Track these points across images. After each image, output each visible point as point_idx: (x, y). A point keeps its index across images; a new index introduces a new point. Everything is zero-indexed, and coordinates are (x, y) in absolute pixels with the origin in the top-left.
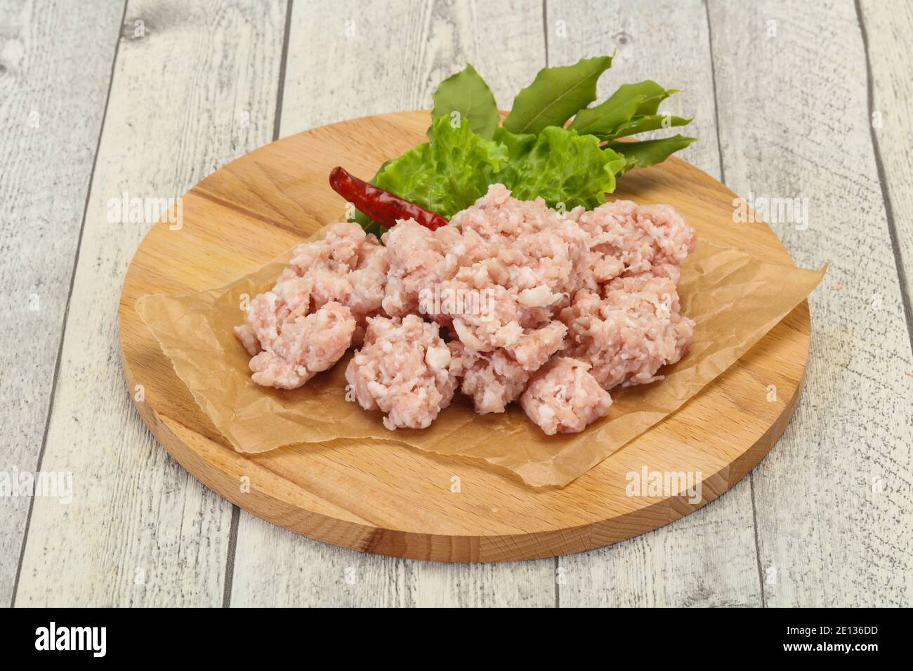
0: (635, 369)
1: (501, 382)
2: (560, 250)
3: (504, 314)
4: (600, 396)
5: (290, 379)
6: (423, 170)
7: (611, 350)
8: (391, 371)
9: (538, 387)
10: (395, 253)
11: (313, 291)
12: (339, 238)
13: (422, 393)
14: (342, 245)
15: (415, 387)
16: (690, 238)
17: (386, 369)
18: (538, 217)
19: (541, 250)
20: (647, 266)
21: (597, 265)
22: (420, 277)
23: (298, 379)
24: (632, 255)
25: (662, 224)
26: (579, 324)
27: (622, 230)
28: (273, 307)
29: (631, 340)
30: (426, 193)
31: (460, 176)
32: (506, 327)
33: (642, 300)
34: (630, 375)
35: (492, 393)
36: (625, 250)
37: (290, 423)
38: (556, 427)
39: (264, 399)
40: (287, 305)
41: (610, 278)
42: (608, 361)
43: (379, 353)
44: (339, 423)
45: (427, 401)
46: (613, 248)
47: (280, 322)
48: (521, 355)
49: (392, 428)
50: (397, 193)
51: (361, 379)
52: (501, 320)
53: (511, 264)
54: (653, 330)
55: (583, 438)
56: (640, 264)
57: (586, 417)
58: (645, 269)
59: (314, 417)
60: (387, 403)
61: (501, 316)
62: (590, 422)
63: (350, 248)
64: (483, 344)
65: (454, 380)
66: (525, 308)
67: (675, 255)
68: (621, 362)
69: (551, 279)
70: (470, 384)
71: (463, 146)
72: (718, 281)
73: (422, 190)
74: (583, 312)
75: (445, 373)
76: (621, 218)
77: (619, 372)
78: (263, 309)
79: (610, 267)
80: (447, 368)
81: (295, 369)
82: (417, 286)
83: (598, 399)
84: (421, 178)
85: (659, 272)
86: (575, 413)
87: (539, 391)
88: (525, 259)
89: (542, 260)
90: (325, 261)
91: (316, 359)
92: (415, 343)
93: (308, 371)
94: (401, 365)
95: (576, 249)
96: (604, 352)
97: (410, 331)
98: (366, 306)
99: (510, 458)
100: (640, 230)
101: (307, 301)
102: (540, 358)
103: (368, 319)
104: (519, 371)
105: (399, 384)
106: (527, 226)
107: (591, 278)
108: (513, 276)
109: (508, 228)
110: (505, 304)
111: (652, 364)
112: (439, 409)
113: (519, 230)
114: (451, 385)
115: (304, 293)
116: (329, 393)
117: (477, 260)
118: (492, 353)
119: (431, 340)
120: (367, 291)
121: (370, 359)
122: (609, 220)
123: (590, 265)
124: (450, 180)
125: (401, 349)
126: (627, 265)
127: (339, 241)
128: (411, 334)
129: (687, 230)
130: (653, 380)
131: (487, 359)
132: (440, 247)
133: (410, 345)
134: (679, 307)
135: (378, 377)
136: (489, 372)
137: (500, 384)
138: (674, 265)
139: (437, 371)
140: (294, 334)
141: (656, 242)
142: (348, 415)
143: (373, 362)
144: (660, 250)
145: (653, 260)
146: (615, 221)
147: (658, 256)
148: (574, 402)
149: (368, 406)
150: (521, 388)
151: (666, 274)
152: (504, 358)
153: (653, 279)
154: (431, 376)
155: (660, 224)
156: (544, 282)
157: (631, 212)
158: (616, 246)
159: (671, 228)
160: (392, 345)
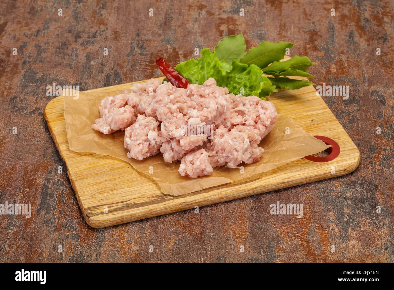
0: (228, 161)
1: (173, 151)
4: (205, 167)
7: (220, 151)
11: (128, 100)
13: (141, 147)
15: (140, 144)
16: (274, 116)
17: (133, 134)
20: (253, 123)
21: (233, 118)
22: (159, 104)
24: (248, 118)
27: (250, 107)
28: (110, 102)
29: (228, 149)
34: (226, 163)
35: (168, 154)
36: (247, 115)
37: (95, 145)
38: (184, 174)
40: (115, 102)
41: (237, 124)
42: (218, 155)
43: (134, 128)
44: (113, 150)
45: (142, 150)
46: (243, 113)
47: (111, 108)
48: (182, 142)
49: (129, 157)
52: (176, 127)
53: (191, 107)
54: (240, 148)
55: (195, 181)
56: (250, 122)
57: (198, 173)
58: (251, 124)
59: (106, 146)
60: (130, 147)
62: (201, 176)
65: (158, 146)
67: (265, 122)
68: (223, 157)
69: (205, 117)
70: (162, 148)
74: (217, 134)
75: (153, 142)
76: (251, 103)
77: (222, 161)
79: (238, 119)
80: (155, 140)
81: (107, 127)
85: (257, 127)
86: (193, 170)
87: (186, 158)
89: (204, 108)
92: (147, 127)
93: (110, 128)
94: (138, 134)
95: (221, 108)
97: (148, 122)
98: (142, 110)
99: (162, 180)
100: (257, 109)
103: (138, 115)
104: (181, 149)
105: (135, 141)
107: (229, 122)
109: (203, 94)
111: (235, 161)
112: (149, 155)
113: (207, 96)
114: (156, 147)
115: (124, 100)
122: (247, 102)
123: (231, 117)
125: (141, 128)
126: (245, 121)
128: (147, 124)
129: (274, 114)
130: (235, 167)
131: (171, 141)
133: (145, 128)
134: (259, 143)
135: (131, 137)
136: (170, 146)
137: (172, 152)
138: (264, 125)
139: (151, 140)
140: (112, 113)
141: (260, 115)
142: (119, 148)
143: (131, 131)
144: (260, 118)
145: (256, 121)
146: (249, 103)
147: (259, 121)
148: (194, 166)
149: (125, 147)
150: (181, 156)
151: (258, 129)
152: (177, 143)
153: (253, 129)
154: (148, 141)
155: (264, 108)
156: (199, 117)
157: (257, 102)
158: (245, 113)
159: (268, 111)
160: (139, 126)
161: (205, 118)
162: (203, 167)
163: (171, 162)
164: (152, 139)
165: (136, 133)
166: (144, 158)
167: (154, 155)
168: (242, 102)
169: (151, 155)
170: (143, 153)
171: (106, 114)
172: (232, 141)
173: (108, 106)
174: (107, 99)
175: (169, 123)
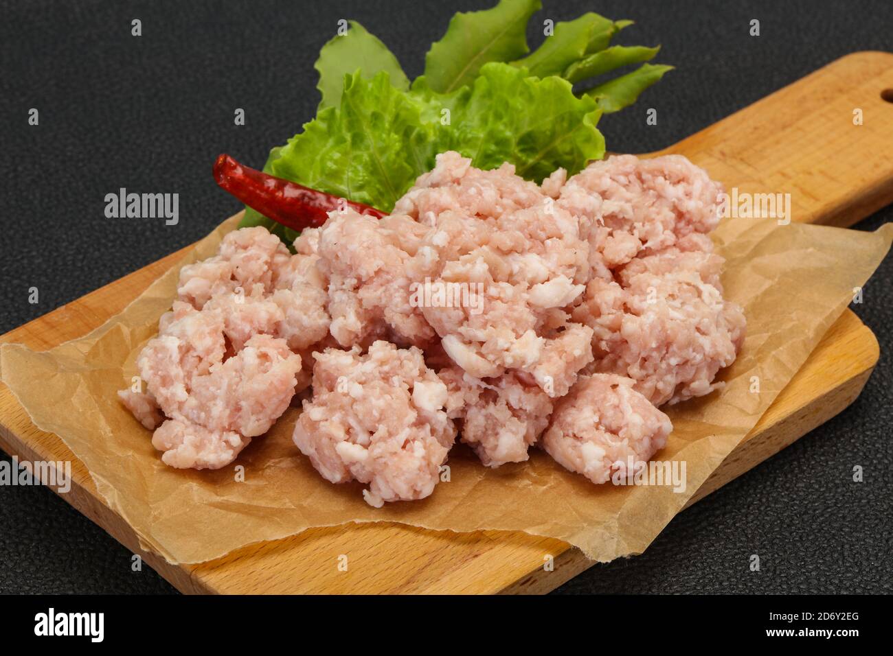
0: (688, 375)
1: (519, 417)
2: (568, 226)
3: (518, 321)
4: (658, 421)
5: (218, 453)
6: (333, 147)
7: (655, 354)
8: (368, 424)
9: (569, 419)
10: (337, 256)
12: (240, 251)
13: (419, 449)
14: (248, 259)
15: (407, 442)
17: (360, 422)
18: (518, 189)
19: (543, 230)
20: (670, 238)
21: (606, 247)
22: (382, 285)
23: (231, 452)
25: (679, 182)
26: (602, 325)
27: (628, 195)
28: (176, 356)
29: (681, 337)
30: (341, 179)
31: (383, 151)
32: (523, 339)
33: (680, 283)
34: (680, 387)
35: (509, 434)
36: (637, 221)
38: (608, 471)
39: (186, 485)
40: (195, 350)
41: (627, 260)
42: (651, 371)
43: (346, 400)
44: (301, 507)
45: (428, 459)
46: (620, 220)
47: (189, 376)
49: (378, 504)
50: (302, 184)
51: (325, 441)
52: (513, 330)
53: (510, 252)
54: (706, 320)
56: (662, 237)
57: (646, 451)
58: (668, 243)
59: (262, 503)
60: (368, 469)
61: (514, 324)
63: (261, 262)
64: (495, 366)
65: (452, 425)
66: (540, 310)
67: (704, 221)
68: (669, 369)
69: (570, 266)
70: (476, 426)
71: (384, 109)
72: (748, 252)
73: (335, 175)
74: (604, 309)
75: (442, 417)
76: (622, 179)
77: (667, 384)
78: (162, 359)
79: (622, 246)
80: (444, 409)
81: (224, 438)
82: (380, 298)
83: (658, 425)
84: (331, 159)
85: (687, 245)
87: (571, 425)
88: (528, 244)
89: (548, 242)
90: (226, 284)
91: (253, 418)
92: (396, 380)
93: (242, 437)
94: (382, 413)
95: (586, 223)
96: (645, 360)
97: (382, 363)
99: (556, 524)
100: (651, 191)
101: (223, 341)
102: (568, 377)
103: (316, 354)
104: (542, 400)
105: (383, 439)
106: (507, 201)
107: (601, 264)
108: (516, 268)
110: (516, 307)
111: (709, 367)
113: (499, 209)
116: (276, 467)
117: (464, 251)
118: (499, 379)
119: (416, 372)
120: (305, 318)
121: (332, 411)
122: (606, 183)
124: (371, 156)
125: (378, 391)
126: (644, 242)
127: (242, 254)
128: (386, 368)
130: (711, 389)
131: (495, 389)
132: (398, 240)
133: (388, 383)
135: (350, 434)
136: (502, 406)
137: (519, 422)
138: (702, 232)
139: (430, 416)
140: (212, 389)
141: (677, 205)
144: (682, 215)
146: (615, 184)
148: (624, 434)
149: (334, 477)
150: (545, 423)
151: (696, 247)
152: (519, 385)
154: (424, 424)
155: (676, 180)
156: (559, 273)
157: (634, 170)
158: (624, 218)
159: (693, 184)
160: (363, 387)
161: (574, 268)
163: (527, 458)
164: (434, 408)
165: (374, 413)
166: (435, 484)
172: (674, 308)
173: (176, 371)
174: (164, 349)
175: (489, 328)
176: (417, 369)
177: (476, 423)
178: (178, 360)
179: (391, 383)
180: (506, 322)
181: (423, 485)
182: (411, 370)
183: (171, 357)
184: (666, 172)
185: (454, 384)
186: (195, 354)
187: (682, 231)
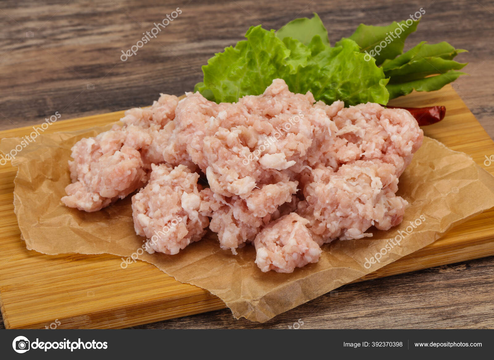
1: (237, 225)
2: (305, 129)
3: (243, 169)
5: (86, 204)
9: (265, 233)
11: (125, 140)
15: (169, 221)
17: (152, 205)
20: (379, 154)
21: (340, 149)
23: (92, 203)
24: (368, 144)
25: (399, 124)
27: (366, 125)
28: (89, 149)
32: (241, 180)
33: (362, 173)
36: (365, 140)
37: (77, 236)
38: (268, 266)
39: (66, 215)
40: (101, 149)
43: (150, 192)
44: (113, 242)
46: (355, 137)
49: (151, 252)
52: (239, 174)
53: (261, 133)
56: (372, 152)
58: (375, 156)
59: (97, 235)
60: (149, 232)
61: (240, 171)
62: (300, 265)
63: (164, 113)
65: (204, 220)
66: (264, 168)
67: (402, 148)
69: (292, 150)
70: (215, 223)
72: (443, 176)
75: (195, 214)
76: (367, 116)
78: (83, 149)
79: (350, 151)
80: (197, 209)
81: (92, 196)
83: (307, 248)
85: (388, 160)
87: (264, 236)
89: (289, 134)
91: (106, 187)
92: (177, 188)
93: (101, 198)
94: (162, 203)
97: (176, 178)
100: (380, 126)
103: (153, 165)
104: (252, 218)
105: (158, 218)
107: (334, 158)
108: (260, 142)
112: (189, 241)
114: (200, 223)
118: (233, 201)
119: (188, 186)
121: (144, 196)
122: (358, 115)
123: (335, 148)
125: (165, 191)
128: (175, 181)
129: (416, 130)
131: (230, 206)
133: (173, 189)
134: (396, 188)
135: (147, 211)
136: (229, 216)
137: (236, 227)
138: (400, 155)
139: (189, 211)
140: (96, 170)
141: (389, 137)
142: (124, 237)
143: (144, 199)
144: (390, 143)
145: (384, 150)
146: (363, 117)
147: (390, 148)
148: (285, 248)
149: (138, 232)
150: (254, 231)
151: (391, 162)
152: (242, 207)
153: (381, 164)
154: (184, 215)
155: (396, 123)
156: (282, 151)
157: (377, 113)
158: (359, 136)
159: (403, 127)
160: (161, 187)
161: (293, 152)
162: (304, 248)
163: (236, 248)
164: (192, 208)
165: (158, 203)
166: (180, 249)
167: (197, 241)
168: (348, 117)
169: (192, 242)
170: (178, 240)
171: (84, 175)
174: (84, 144)
176: (189, 184)
177: (214, 222)
178: (90, 152)
179: (174, 189)
180: (236, 168)
181: (171, 247)
182: (186, 184)
183: (87, 149)
184: (391, 117)
185: (207, 197)
186: (100, 151)
187: (389, 152)
